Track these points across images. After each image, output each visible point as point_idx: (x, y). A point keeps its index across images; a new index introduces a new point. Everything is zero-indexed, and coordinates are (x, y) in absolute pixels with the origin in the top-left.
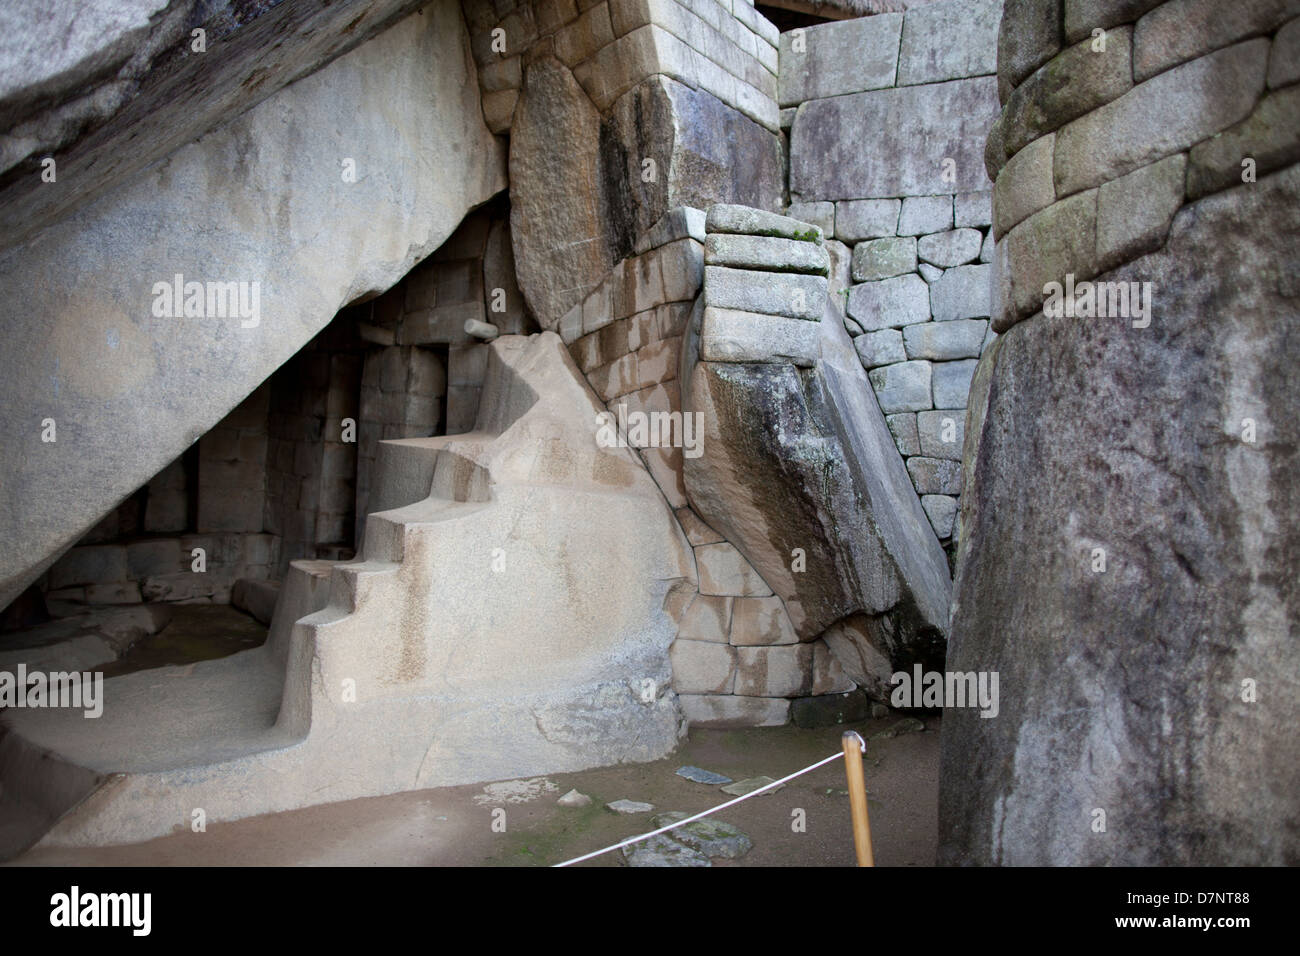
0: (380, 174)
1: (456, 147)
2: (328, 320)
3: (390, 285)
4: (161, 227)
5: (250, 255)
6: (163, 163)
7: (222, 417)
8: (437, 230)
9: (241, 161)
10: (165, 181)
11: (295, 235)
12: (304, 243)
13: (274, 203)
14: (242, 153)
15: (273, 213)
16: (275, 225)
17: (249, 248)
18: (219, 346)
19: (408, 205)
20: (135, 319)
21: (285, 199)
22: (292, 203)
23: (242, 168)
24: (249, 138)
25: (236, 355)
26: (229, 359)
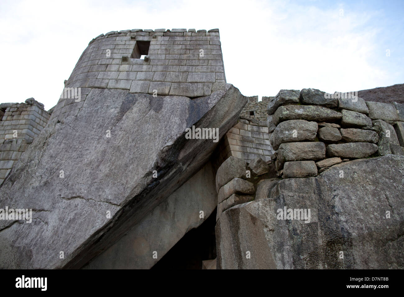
0: (194, 204)
1: (212, 194)
2: (183, 236)
3: (197, 226)
4: (151, 223)
5: (167, 225)
6: (152, 211)
7: (161, 258)
8: (208, 213)
9: (166, 207)
10: (152, 214)
11: (176, 220)
12: (178, 221)
13: (172, 214)
14: (166, 206)
15: (172, 216)
16: (172, 218)
17: (167, 224)
18: (161, 244)
19: (201, 209)
20: (147, 240)
21: (174, 213)
22: (175, 214)
23: (166, 209)
24: (168, 203)
25: (164, 245)
26: (163, 246)
